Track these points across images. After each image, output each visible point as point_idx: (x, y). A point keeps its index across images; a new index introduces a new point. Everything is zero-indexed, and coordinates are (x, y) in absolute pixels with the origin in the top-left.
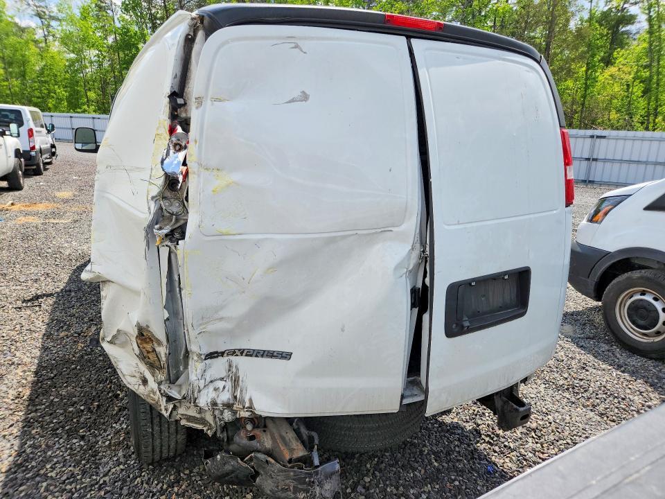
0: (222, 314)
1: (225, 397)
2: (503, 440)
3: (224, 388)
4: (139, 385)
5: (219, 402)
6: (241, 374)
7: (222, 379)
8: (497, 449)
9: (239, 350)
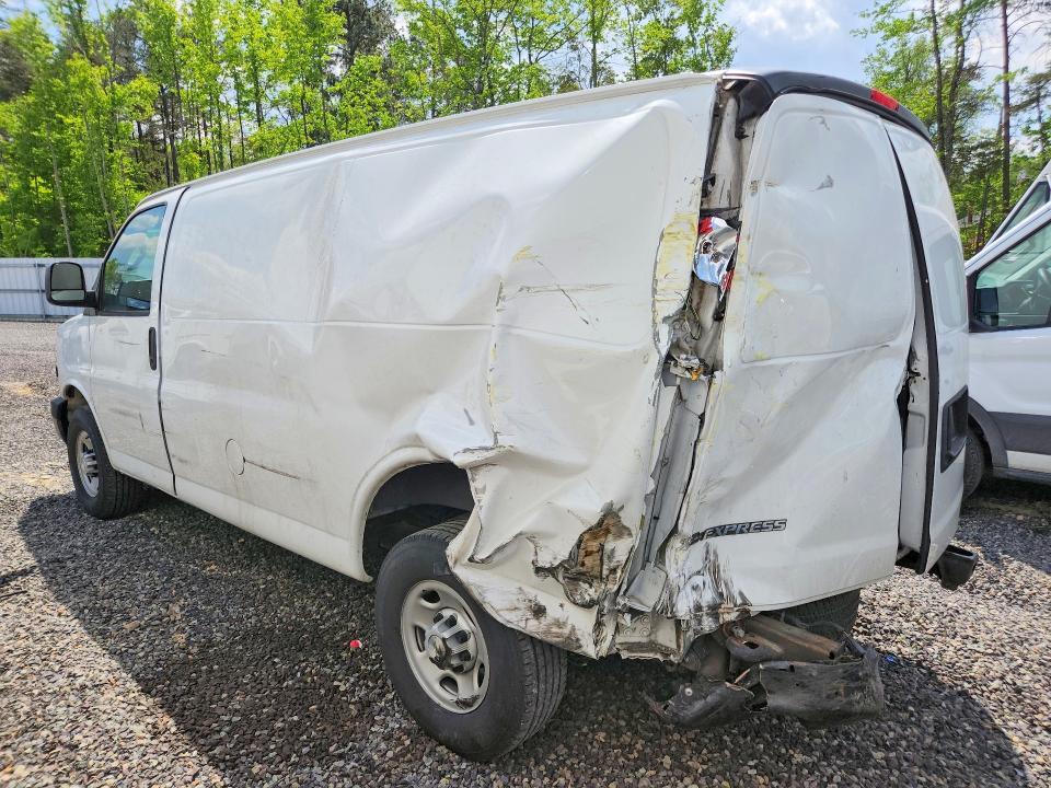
0: (725, 474)
1: (708, 597)
2: (877, 625)
3: (704, 584)
4: (527, 619)
5: (704, 604)
6: (722, 562)
7: (698, 573)
8: (878, 636)
9: (720, 527)
